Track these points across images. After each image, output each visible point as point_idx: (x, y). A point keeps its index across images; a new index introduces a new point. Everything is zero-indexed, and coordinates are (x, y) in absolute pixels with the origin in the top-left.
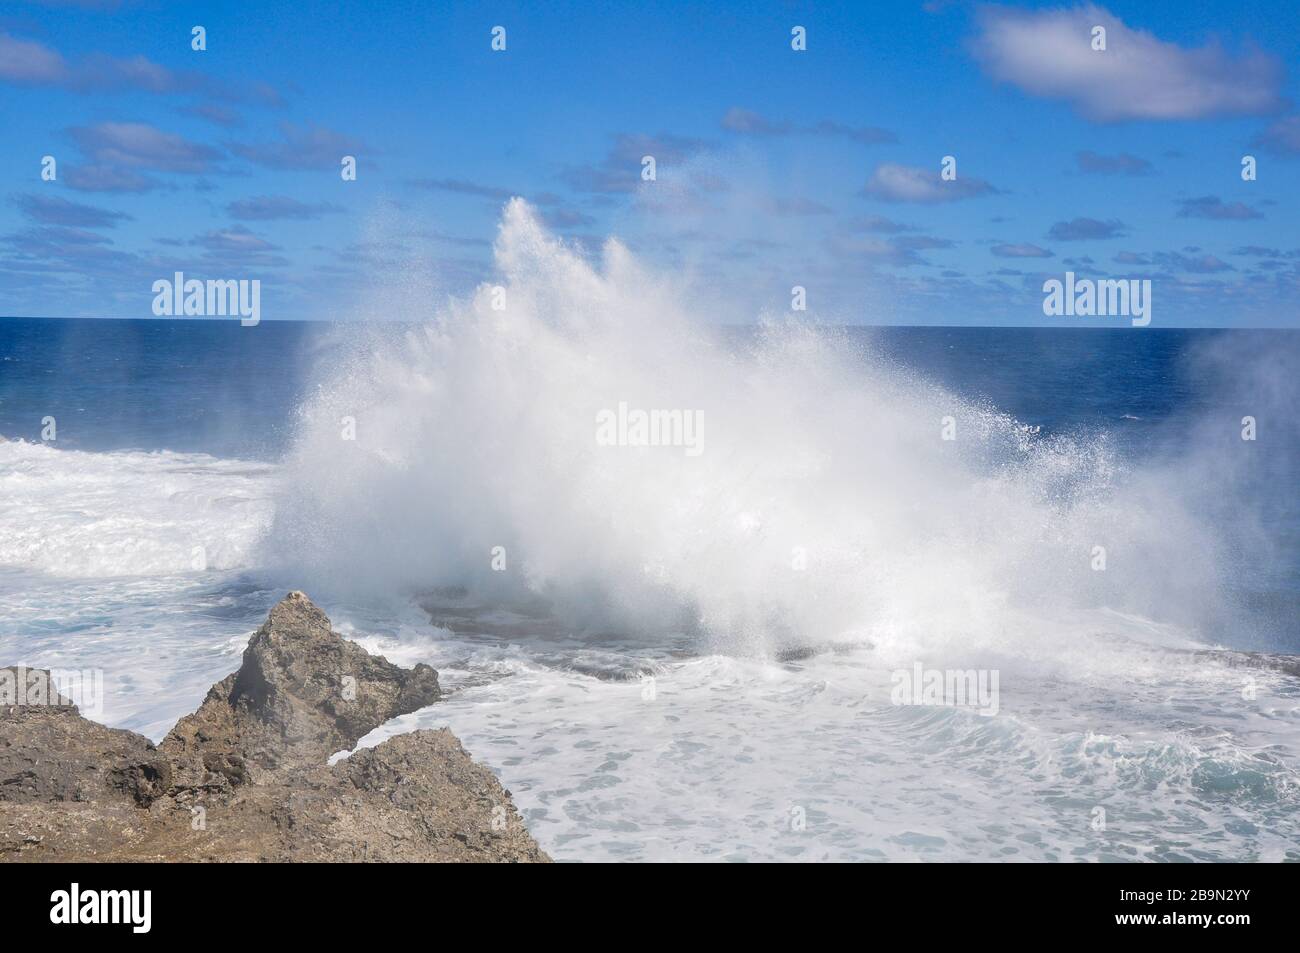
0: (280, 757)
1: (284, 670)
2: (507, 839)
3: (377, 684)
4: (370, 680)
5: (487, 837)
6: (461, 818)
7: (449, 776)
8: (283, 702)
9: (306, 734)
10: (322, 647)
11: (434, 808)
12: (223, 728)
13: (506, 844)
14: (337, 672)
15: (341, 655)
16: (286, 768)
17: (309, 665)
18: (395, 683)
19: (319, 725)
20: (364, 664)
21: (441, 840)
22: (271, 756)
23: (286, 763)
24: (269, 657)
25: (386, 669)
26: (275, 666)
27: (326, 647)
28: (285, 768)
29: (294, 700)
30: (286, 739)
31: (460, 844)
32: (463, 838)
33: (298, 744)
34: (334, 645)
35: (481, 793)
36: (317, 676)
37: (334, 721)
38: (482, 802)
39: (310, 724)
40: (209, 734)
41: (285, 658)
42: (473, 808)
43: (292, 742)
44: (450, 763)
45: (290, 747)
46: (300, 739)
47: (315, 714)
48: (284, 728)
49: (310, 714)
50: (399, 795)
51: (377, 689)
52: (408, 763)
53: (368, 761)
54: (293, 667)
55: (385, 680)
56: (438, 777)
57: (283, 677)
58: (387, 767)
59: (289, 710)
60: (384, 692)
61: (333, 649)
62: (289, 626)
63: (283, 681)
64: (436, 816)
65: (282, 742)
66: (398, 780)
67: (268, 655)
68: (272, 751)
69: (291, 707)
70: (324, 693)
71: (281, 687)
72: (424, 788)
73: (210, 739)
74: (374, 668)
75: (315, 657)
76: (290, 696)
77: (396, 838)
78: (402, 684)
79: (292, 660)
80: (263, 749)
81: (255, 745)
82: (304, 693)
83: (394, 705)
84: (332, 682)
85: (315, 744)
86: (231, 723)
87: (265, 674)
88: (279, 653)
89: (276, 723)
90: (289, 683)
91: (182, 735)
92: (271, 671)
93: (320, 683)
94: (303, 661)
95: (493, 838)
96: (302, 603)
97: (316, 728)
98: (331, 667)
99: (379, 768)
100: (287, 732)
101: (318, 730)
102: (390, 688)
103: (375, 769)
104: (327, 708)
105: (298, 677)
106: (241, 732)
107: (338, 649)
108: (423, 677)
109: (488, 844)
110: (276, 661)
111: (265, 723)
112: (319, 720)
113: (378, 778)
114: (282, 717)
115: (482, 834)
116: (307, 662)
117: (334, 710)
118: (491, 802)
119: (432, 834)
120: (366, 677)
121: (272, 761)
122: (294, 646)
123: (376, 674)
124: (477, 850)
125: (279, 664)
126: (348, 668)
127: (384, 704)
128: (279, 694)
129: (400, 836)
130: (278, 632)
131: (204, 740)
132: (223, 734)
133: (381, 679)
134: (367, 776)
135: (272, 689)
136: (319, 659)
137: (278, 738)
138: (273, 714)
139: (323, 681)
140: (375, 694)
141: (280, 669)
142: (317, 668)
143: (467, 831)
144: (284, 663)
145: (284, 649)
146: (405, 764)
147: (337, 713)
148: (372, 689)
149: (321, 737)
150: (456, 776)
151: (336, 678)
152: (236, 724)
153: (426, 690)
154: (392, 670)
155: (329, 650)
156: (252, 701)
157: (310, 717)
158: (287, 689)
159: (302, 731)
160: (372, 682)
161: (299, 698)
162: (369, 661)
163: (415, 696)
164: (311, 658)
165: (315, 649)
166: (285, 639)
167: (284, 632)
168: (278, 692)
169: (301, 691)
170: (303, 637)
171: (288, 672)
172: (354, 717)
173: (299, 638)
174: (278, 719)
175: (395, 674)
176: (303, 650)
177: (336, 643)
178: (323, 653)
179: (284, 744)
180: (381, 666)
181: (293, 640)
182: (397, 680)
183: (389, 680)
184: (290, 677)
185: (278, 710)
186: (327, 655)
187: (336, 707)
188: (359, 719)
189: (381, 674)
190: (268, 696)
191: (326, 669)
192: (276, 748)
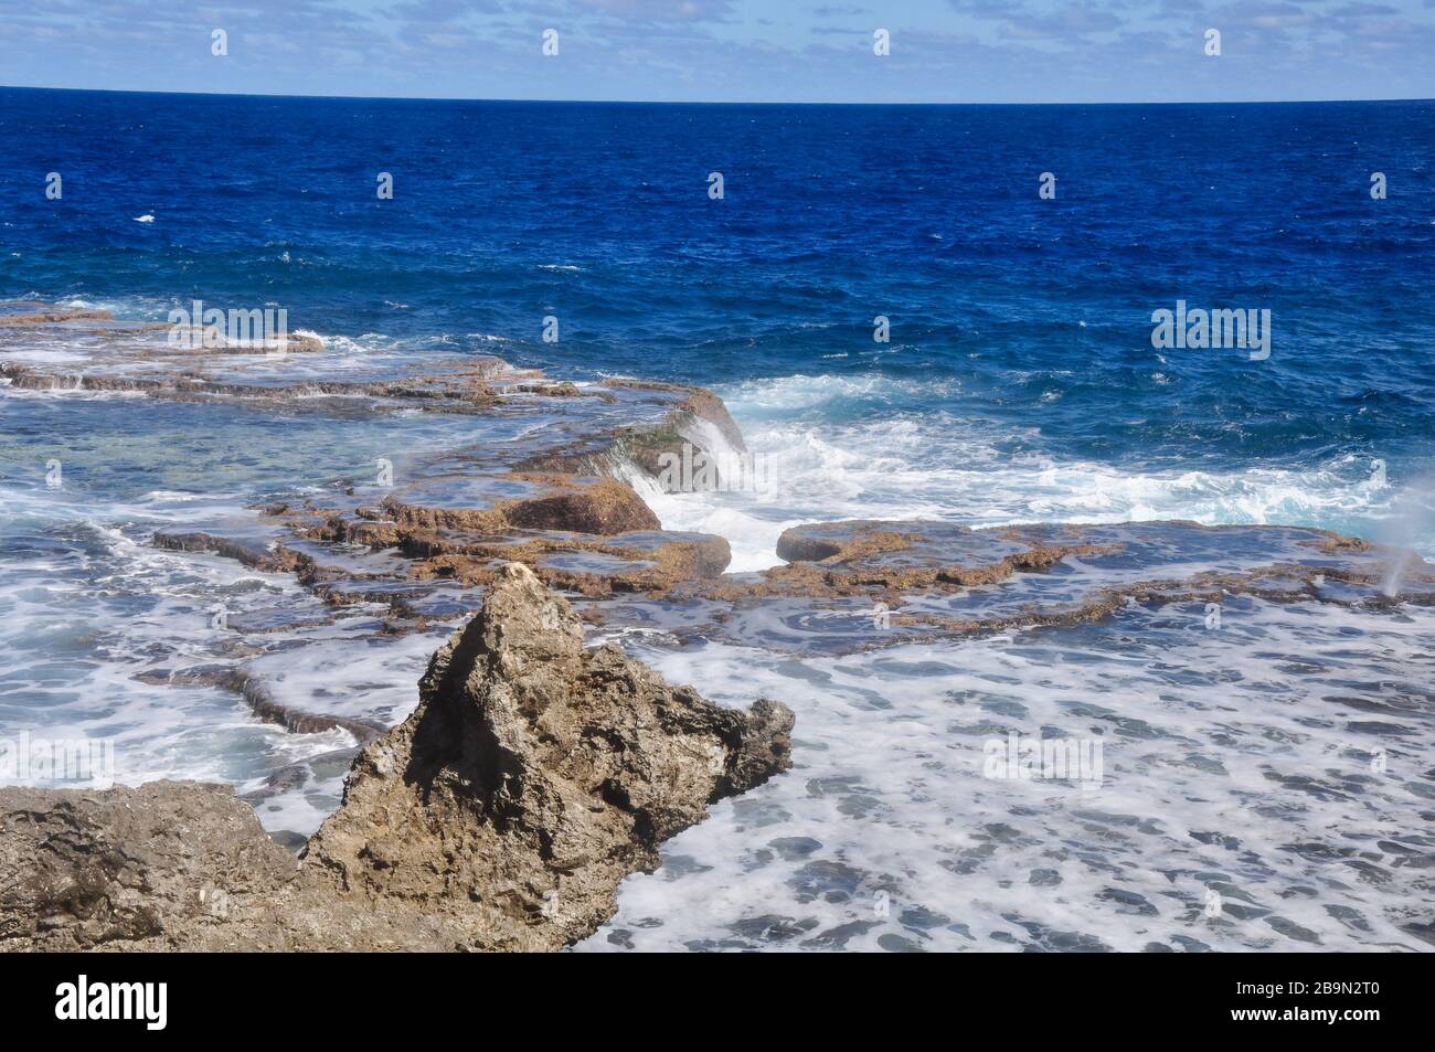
1: (531, 723)
3: (684, 739)
4: (670, 733)
8: (539, 788)
9: (593, 852)
10: (595, 674)
12: (413, 840)
14: (629, 723)
15: (632, 689)
17: (571, 711)
18: (715, 738)
19: (611, 831)
22: (527, 897)
24: (506, 700)
25: (698, 711)
26: (516, 717)
27: (601, 674)
28: (556, 921)
30: (556, 864)
33: (578, 871)
34: (617, 672)
36: (590, 731)
37: (631, 821)
39: (597, 832)
40: (390, 853)
41: (532, 700)
43: (566, 869)
45: (562, 877)
46: (580, 862)
47: (600, 810)
49: (593, 810)
54: (548, 717)
57: (533, 738)
59: (553, 804)
62: (530, 635)
63: (535, 746)
65: (547, 867)
67: (501, 694)
68: (531, 888)
69: (559, 800)
70: (604, 764)
71: (532, 758)
73: (395, 864)
74: (678, 710)
75: (582, 694)
76: (553, 777)
79: (545, 703)
80: (511, 884)
82: (571, 767)
86: (424, 827)
87: (498, 731)
88: (521, 690)
89: (528, 830)
90: (545, 750)
92: (510, 726)
93: (593, 746)
97: (607, 837)
98: (615, 713)
100: (555, 849)
101: (611, 842)
104: (613, 794)
106: (451, 845)
107: (627, 679)
110: (516, 706)
111: (501, 828)
112: (608, 821)
114: (541, 819)
117: (628, 798)
120: (664, 727)
122: (543, 674)
123: (681, 721)
125: (524, 712)
128: (530, 772)
130: (514, 649)
131: (379, 865)
133: (689, 730)
135: (516, 763)
136: (589, 698)
137: (537, 862)
138: (520, 811)
139: (600, 741)
140: (687, 760)
142: (588, 716)
144: (530, 712)
145: (526, 681)
147: (635, 803)
151: (627, 735)
152: (435, 829)
154: (709, 712)
155: (606, 680)
156: (467, 783)
157: (595, 815)
158: (543, 762)
159: (584, 846)
160: (675, 738)
161: (562, 775)
162: (668, 696)
163: (760, 761)
164: (576, 697)
165: (581, 678)
166: (525, 661)
167: (523, 648)
168: (528, 769)
169: (566, 763)
170: (557, 656)
171: (540, 728)
172: (662, 811)
173: (546, 659)
174: (530, 821)
175: (712, 720)
176: (562, 684)
177: (620, 665)
178: (595, 686)
179: (551, 873)
180: (690, 707)
181: (538, 663)
182: (717, 731)
183: (706, 731)
184: (546, 738)
185: (530, 804)
186: (605, 690)
187: (631, 792)
188: (670, 812)
189: (689, 720)
190: (507, 776)
191: (604, 718)
192: (536, 880)
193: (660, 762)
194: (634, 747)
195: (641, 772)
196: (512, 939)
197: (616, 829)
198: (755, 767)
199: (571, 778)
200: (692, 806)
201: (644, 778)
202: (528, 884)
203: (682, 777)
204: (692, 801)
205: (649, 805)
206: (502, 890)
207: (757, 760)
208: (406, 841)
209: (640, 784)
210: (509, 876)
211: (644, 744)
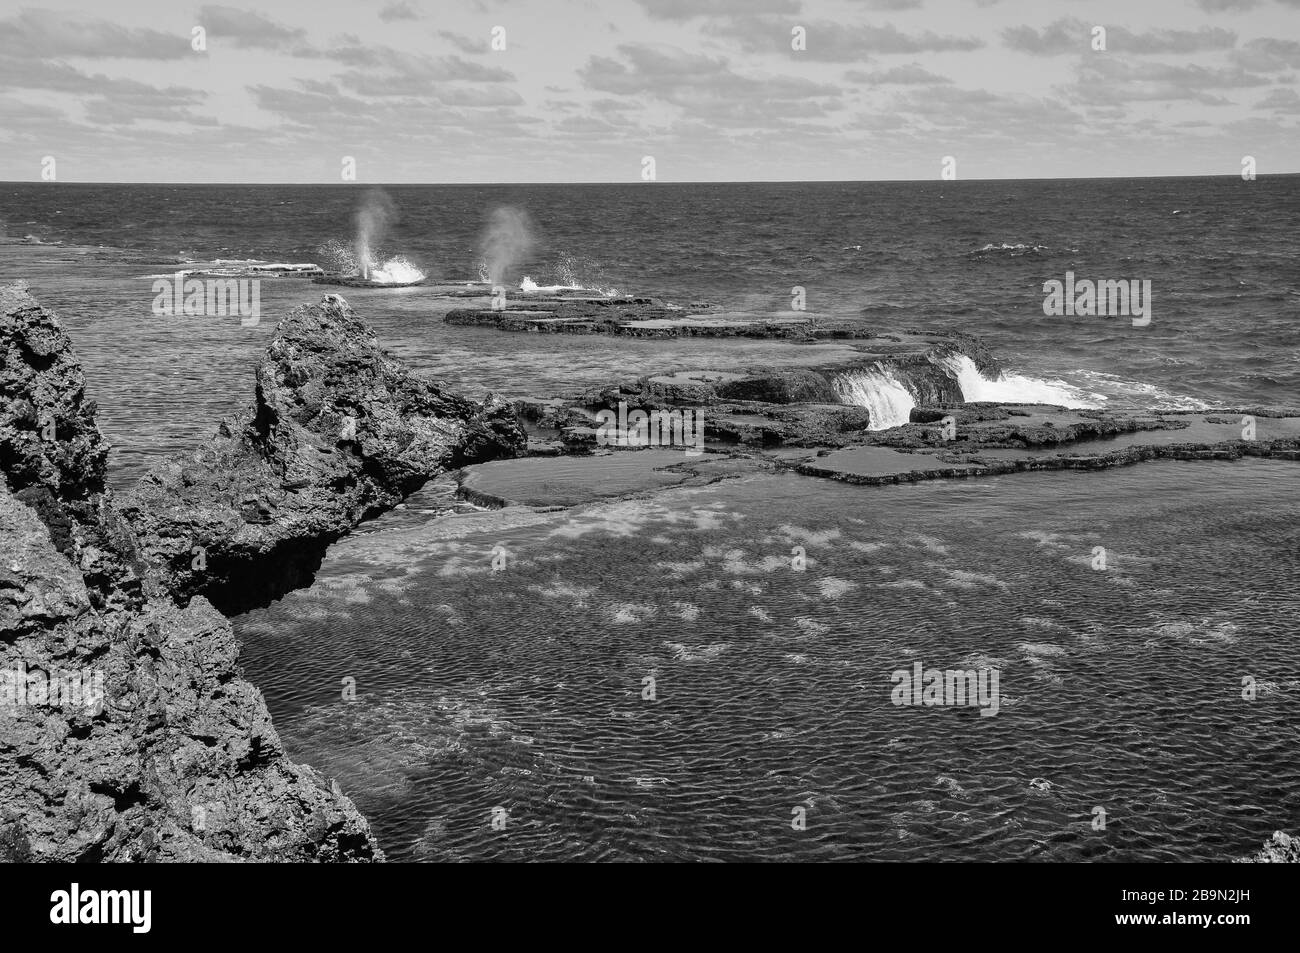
0: (275, 507)
1: (293, 392)
3: (435, 420)
4: (425, 415)
8: (286, 434)
9: (314, 478)
10: (351, 363)
12: (217, 471)
14: (368, 398)
15: (375, 375)
16: (285, 523)
17: (330, 387)
18: (461, 421)
19: (333, 466)
20: (414, 392)
22: (265, 506)
23: (284, 516)
24: (271, 373)
25: (446, 400)
26: (280, 386)
27: (356, 363)
29: (300, 432)
30: (287, 484)
33: (302, 490)
34: (366, 361)
36: (341, 402)
37: (357, 462)
39: (320, 465)
40: (196, 476)
41: (296, 376)
43: (293, 488)
45: (291, 494)
46: (301, 485)
47: (329, 452)
48: (285, 469)
49: (322, 451)
51: (433, 428)
54: (308, 390)
55: (446, 415)
57: (290, 400)
59: (293, 444)
60: (443, 432)
61: (365, 367)
62: (305, 333)
63: (290, 406)
65: (282, 487)
67: (271, 370)
68: (268, 500)
69: (296, 441)
70: (349, 428)
71: (284, 414)
73: (194, 482)
74: (429, 398)
75: (340, 376)
76: (297, 426)
78: (466, 421)
79: (305, 378)
80: (255, 497)
81: (248, 491)
82: (319, 424)
83: (458, 450)
84: (361, 412)
85: (329, 493)
88: (288, 369)
89: (277, 462)
90: (297, 409)
91: (161, 477)
92: (274, 391)
94: (320, 380)
96: (339, 309)
97: (330, 470)
98: (361, 390)
100: (288, 474)
101: (332, 474)
102: (453, 426)
104: (352, 446)
105: (310, 401)
107: (371, 367)
108: (491, 410)
110: (281, 378)
111: (267, 462)
112: (335, 460)
114: (285, 454)
116: (327, 384)
117: (361, 449)
120: (420, 410)
121: (265, 513)
122: (309, 361)
123: (431, 406)
125: (287, 383)
126: (382, 392)
127: (440, 445)
128: (281, 422)
131: (188, 484)
132: (214, 478)
133: (440, 415)
135: (273, 416)
136: (344, 379)
137: (276, 481)
138: (275, 449)
139: (352, 411)
140: (430, 433)
141: (289, 391)
142: (341, 391)
144: (293, 382)
145: (294, 365)
147: (365, 453)
148: (422, 426)
149: (340, 485)
151: (366, 405)
153: (498, 429)
154: (454, 402)
155: (360, 368)
156: (257, 434)
157: (322, 455)
158: (293, 417)
159: (308, 473)
160: (428, 419)
161: (309, 429)
162: (421, 387)
163: (482, 436)
164: (336, 378)
165: (338, 365)
166: (299, 351)
167: (297, 341)
168: (281, 420)
169: (315, 421)
170: (326, 349)
171: (297, 394)
172: (391, 461)
173: (318, 350)
174: (278, 456)
175: (459, 408)
176: (323, 366)
177: (368, 357)
178: (352, 371)
179: (283, 491)
180: (439, 397)
181: (310, 353)
182: (462, 416)
183: (453, 416)
184: (299, 401)
185: (280, 446)
186: (357, 374)
187: (364, 444)
188: (398, 463)
189: (440, 407)
190: (272, 427)
191: (352, 393)
192: (273, 495)
193: (390, 426)
194: (370, 414)
195: (373, 432)
196: (220, 523)
197: (338, 465)
198: (477, 440)
199: (319, 432)
200: (422, 463)
201: (376, 436)
202: (267, 498)
203: (416, 442)
204: (424, 459)
205: (377, 455)
206: (248, 500)
207: (478, 435)
208: (212, 471)
209: (373, 441)
210: (256, 492)
211: (377, 413)
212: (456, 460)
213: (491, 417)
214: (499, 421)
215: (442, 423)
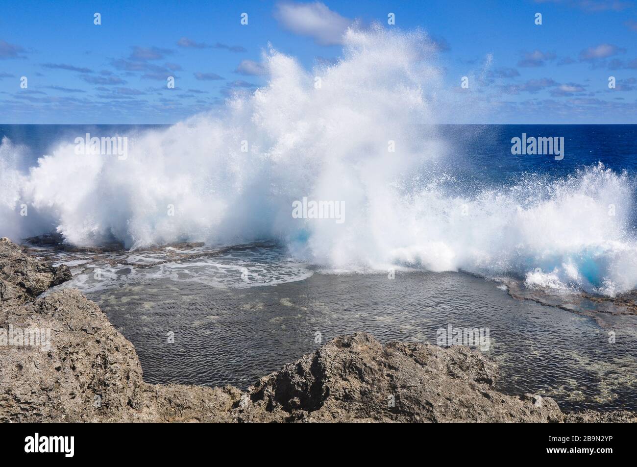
2: (104, 329)
5: (95, 329)
6: (84, 322)
7: (78, 306)
11: (72, 319)
13: (104, 331)
20: (37, 266)
21: (76, 332)
23: (4, 309)
29: (6, 283)
31: (84, 333)
32: (85, 330)
35: (92, 312)
38: (93, 316)
42: (89, 318)
44: (78, 301)
48: (4, 294)
50: (56, 315)
51: (44, 276)
52: (60, 302)
53: (42, 303)
55: (47, 272)
56: (73, 307)
58: (50, 305)
60: (47, 277)
61: (23, 261)
64: (73, 323)
66: (56, 309)
72: (67, 312)
77: (56, 331)
78: (54, 273)
83: (52, 282)
84: (23, 274)
85: (17, 300)
94: (9, 266)
95: (98, 329)
96: (8, 242)
99: (47, 305)
102: (50, 275)
103: (45, 306)
105: (8, 273)
108: (64, 269)
109: (96, 332)
113: (47, 310)
115: (93, 328)
116: (11, 267)
118: (96, 315)
119: (72, 329)
124: (91, 334)
127: (47, 282)
129: (58, 330)
134: (42, 309)
143: (87, 327)
146: (58, 303)
148: (41, 276)
149: (20, 297)
150: (81, 306)
153: (65, 275)
212: (52, 285)
213: (63, 271)
214: (65, 273)
215: (46, 274)
